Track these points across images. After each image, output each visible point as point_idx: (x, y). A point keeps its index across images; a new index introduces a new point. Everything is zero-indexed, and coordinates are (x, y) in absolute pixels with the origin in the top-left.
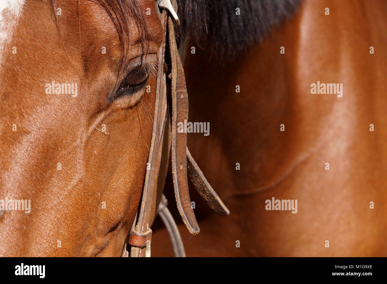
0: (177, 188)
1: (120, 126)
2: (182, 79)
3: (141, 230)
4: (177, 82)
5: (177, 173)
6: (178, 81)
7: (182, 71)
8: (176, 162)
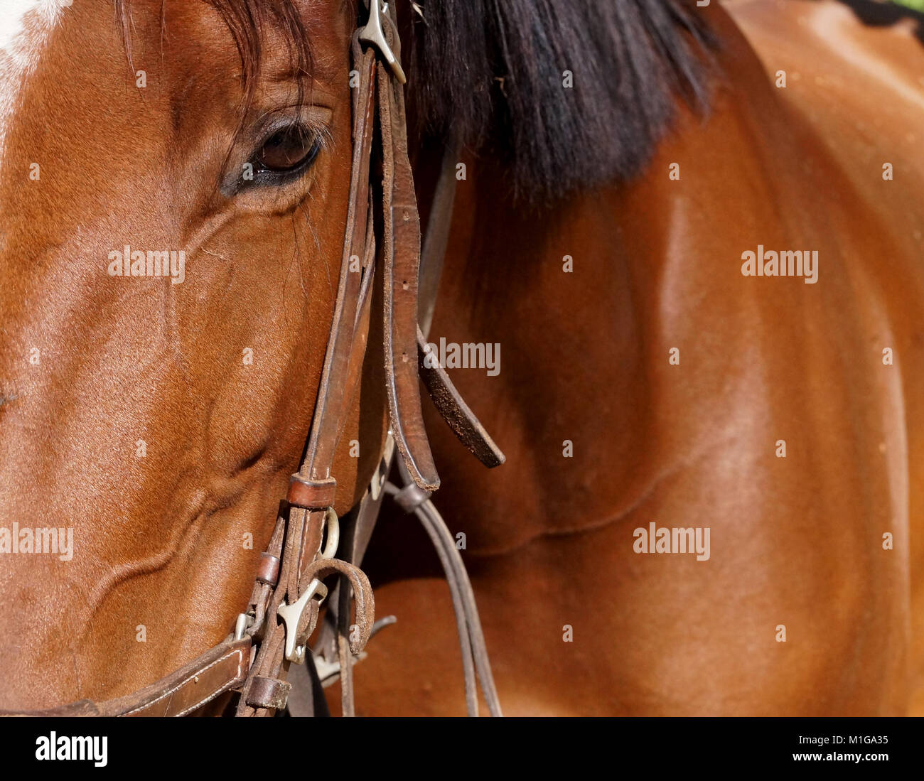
0: (395, 398)
1: (254, 249)
2: (406, 185)
3: (311, 474)
4: (394, 188)
5: (395, 369)
6: (396, 186)
7: (408, 169)
8: (393, 347)
